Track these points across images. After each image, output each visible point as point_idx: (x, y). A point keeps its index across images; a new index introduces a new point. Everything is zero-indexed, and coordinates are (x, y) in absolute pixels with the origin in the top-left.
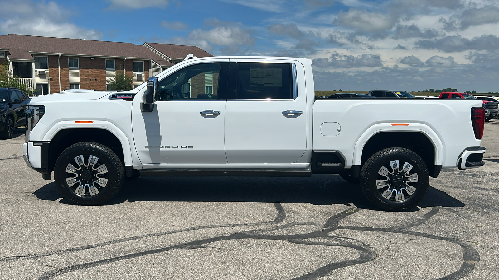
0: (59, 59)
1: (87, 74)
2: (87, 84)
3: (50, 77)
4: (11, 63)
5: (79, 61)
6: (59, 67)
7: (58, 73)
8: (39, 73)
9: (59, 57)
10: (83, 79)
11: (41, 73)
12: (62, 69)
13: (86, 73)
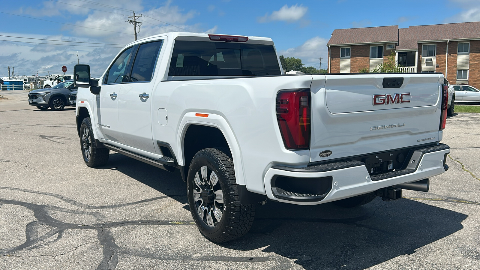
0: (447, 46)
1: (478, 59)
2: (477, 69)
3: (436, 64)
4: (397, 54)
5: (470, 45)
6: (447, 53)
7: (446, 59)
8: (426, 61)
9: (447, 44)
10: (472, 64)
11: (428, 61)
12: (450, 55)
13: (477, 57)
